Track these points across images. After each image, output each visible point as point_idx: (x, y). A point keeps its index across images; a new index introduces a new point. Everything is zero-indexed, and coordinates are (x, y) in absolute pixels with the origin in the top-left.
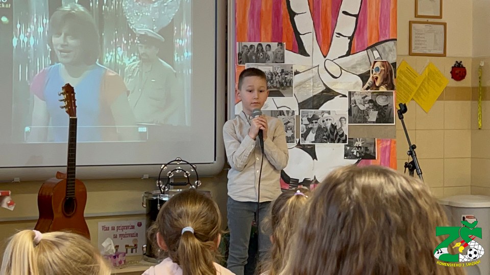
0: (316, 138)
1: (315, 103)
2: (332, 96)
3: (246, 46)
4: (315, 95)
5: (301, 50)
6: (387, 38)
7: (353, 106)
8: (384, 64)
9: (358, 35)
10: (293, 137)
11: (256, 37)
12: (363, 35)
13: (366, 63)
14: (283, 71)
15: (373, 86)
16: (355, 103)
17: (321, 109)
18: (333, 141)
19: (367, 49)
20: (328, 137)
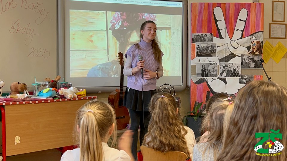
0: (226, 75)
1: (226, 60)
2: (234, 56)
3: (196, 35)
4: (226, 56)
5: (220, 36)
6: (259, 31)
7: (243, 61)
8: (258, 42)
9: (246, 30)
10: (216, 74)
11: (201, 31)
13: (250, 42)
14: (212, 45)
15: (253, 52)
16: (244, 59)
17: (229, 62)
18: (234, 76)
19: (250, 36)
20: (232, 74)
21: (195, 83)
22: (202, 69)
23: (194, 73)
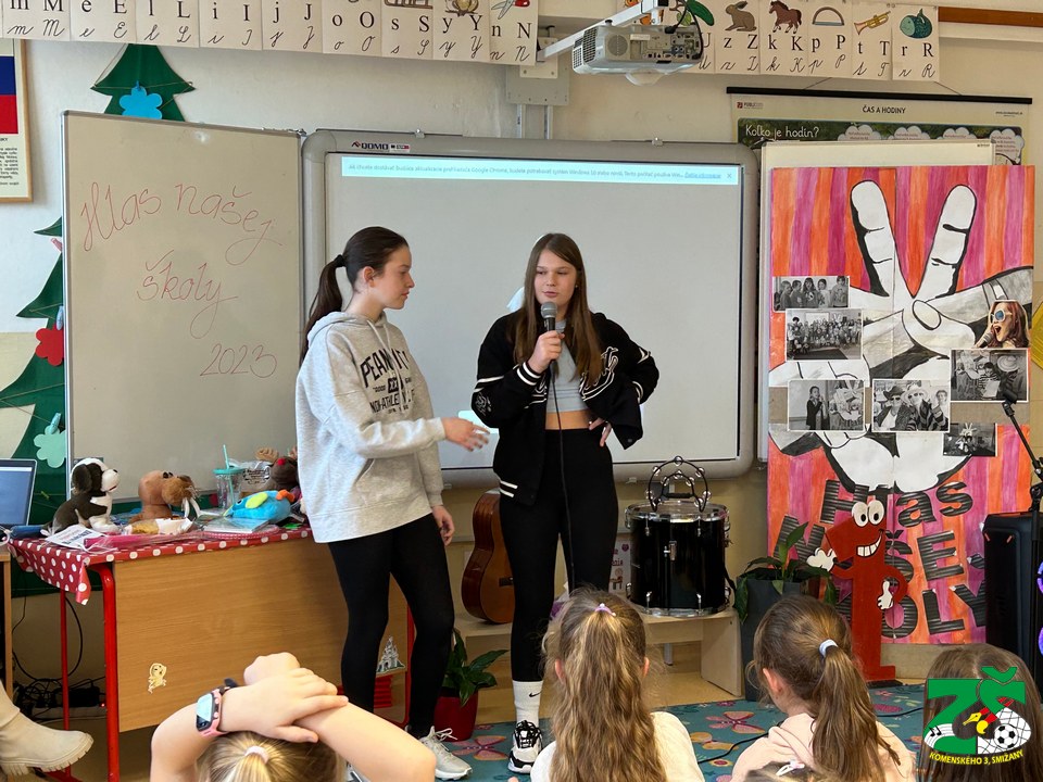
0: (897, 423)
1: (897, 368)
2: (923, 358)
3: (787, 283)
4: (897, 356)
5: (875, 287)
6: (1018, 266)
7: (959, 372)
8: (1012, 306)
9: (969, 262)
10: (860, 421)
11: (804, 267)
12: (977, 263)
13: (982, 305)
14: (845, 320)
15: (993, 341)
16: (963, 368)
17: (907, 377)
18: (925, 428)
19: (982, 284)
20: (918, 421)
21: (783, 451)
22: (810, 403)
23: (779, 416)
